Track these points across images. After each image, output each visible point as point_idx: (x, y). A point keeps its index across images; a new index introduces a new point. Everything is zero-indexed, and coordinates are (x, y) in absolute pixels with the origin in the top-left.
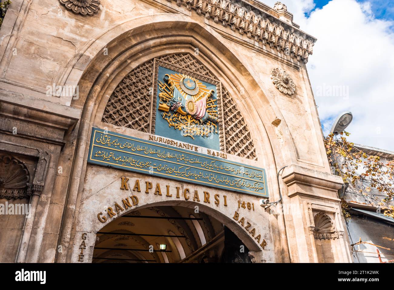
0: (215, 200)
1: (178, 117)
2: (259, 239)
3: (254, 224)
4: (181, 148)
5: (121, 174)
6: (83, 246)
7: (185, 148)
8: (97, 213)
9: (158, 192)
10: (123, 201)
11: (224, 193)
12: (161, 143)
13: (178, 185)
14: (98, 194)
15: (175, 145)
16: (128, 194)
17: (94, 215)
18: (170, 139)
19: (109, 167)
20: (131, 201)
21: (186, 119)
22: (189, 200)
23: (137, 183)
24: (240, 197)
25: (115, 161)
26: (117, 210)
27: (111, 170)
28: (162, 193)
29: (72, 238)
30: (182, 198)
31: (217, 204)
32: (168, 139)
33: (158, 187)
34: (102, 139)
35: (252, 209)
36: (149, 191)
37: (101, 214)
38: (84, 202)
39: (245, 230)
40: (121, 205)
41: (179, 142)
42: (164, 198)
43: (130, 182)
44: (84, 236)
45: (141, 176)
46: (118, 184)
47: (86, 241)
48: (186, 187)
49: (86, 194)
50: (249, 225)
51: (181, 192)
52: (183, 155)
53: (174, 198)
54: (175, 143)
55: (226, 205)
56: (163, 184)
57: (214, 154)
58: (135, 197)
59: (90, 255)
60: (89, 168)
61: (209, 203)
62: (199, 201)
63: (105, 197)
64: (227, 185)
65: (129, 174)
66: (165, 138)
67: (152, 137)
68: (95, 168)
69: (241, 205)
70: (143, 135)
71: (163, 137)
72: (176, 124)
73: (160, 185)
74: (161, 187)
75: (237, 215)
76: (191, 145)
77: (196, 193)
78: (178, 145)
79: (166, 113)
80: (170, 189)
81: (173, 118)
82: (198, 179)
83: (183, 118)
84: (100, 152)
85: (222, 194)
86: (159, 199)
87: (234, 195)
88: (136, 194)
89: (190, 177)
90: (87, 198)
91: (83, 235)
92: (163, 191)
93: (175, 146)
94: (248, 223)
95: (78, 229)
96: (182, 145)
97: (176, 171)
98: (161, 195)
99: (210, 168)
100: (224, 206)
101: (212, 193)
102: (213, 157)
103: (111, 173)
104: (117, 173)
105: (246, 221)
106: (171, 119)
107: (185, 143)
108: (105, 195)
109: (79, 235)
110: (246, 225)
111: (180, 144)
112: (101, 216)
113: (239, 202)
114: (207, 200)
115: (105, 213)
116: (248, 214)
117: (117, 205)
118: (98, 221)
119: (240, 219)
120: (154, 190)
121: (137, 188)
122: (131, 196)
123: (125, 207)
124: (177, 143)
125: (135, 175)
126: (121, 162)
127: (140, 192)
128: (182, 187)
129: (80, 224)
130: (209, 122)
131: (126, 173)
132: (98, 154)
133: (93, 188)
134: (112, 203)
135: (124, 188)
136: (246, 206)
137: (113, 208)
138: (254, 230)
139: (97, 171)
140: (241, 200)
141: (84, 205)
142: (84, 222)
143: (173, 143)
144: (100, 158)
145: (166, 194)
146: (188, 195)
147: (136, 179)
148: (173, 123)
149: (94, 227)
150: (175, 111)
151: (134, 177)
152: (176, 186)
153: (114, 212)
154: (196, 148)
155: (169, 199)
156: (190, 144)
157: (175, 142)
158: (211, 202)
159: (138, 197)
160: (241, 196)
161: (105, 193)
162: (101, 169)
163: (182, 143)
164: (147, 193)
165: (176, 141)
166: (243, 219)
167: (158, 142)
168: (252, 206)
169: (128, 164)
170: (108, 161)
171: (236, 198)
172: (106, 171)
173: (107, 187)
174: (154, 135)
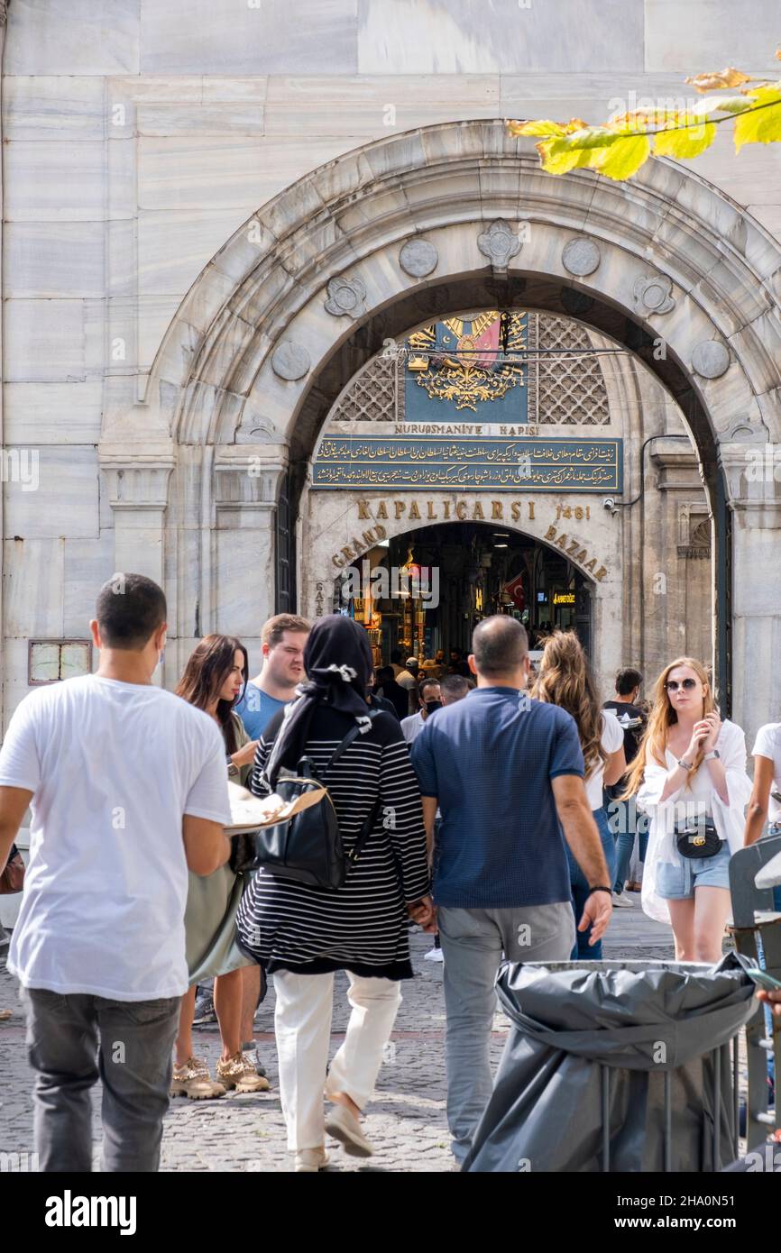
0: (511, 512)
1: (446, 376)
2: (592, 567)
3: (587, 542)
4: (451, 435)
5: (358, 496)
6: (320, 598)
7: (457, 434)
8: (331, 557)
9: (415, 515)
10: (364, 535)
11: (531, 498)
12: (415, 433)
13: (447, 498)
14: (329, 530)
15: (440, 432)
16: (371, 524)
17: (328, 558)
18: (430, 424)
19: (339, 490)
20: (375, 534)
21: (461, 374)
22: (467, 519)
23: (382, 507)
24: (562, 500)
25: (346, 481)
26: (356, 549)
27: (343, 493)
28: (421, 515)
29: (305, 593)
30: (453, 518)
31: (516, 517)
32: (427, 424)
33: (414, 506)
34: (324, 450)
35: (584, 519)
36: (401, 514)
37: (336, 556)
38: (314, 543)
39: (566, 554)
40: (361, 540)
41: (446, 425)
42: (424, 522)
43: (371, 506)
44: (319, 587)
45: (387, 494)
46: (354, 512)
47: (323, 592)
48: (460, 498)
49: (314, 533)
50: (575, 545)
51: (452, 508)
52: (454, 447)
53: (440, 520)
54: (439, 429)
55: (532, 518)
56: (422, 500)
57: (512, 431)
58: (382, 528)
59: (329, 608)
60: (313, 497)
61: (501, 518)
62: (483, 518)
63: (339, 533)
64: (535, 484)
65: (369, 494)
66: (422, 424)
67: (399, 427)
68: (320, 495)
69: (562, 513)
70: (386, 427)
71: (417, 423)
72: (442, 391)
73: (418, 503)
74: (419, 505)
75: (552, 532)
76: (469, 424)
77: (478, 506)
78: (445, 431)
79: (423, 375)
80: (434, 506)
81: (435, 381)
82: (481, 483)
83: (454, 374)
84: (323, 471)
85: (525, 500)
86: (416, 525)
87: (551, 497)
88: (381, 522)
89: (467, 482)
90: (317, 537)
91: (317, 585)
92: (423, 511)
93: (440, 434)
94: (574, 542)
95: (310, 578)
96: (453, 429)
97: (442, 476)
98: (420, 518)
99: (504, 460)
100: (528, 520)
101: (507, 501)
102: (512, 438)
103: (343, 498)
104: (351, 496)
105: (569, 539)
106: (433, 384)
107: (458, 424)
108: (339, 530)
109: (313, 586)
110: (568, 546)
111: (449, 427)
112: (337, 560)
113: (559, 509)
114: (497, 514)
115: (341, 556)
116: (576, 526)
117: (356, 543)
118: (333, 566)
119: (557, 537)
120: (408, 511)
121: (383, 513)
122: (375, 526)
123: (367, 543)
124: (443, 427)
125: (378, 494)
126: (355, 481)
127: (387, 518)
128: (455, 499)
129: (313, 572)
130: (507, 368)
131: (365, 494)
132: (322, 474)
133: (321, 524)
134: (350, 540)
135: (363, 515)
136: (573, 513)
137: (352, 546)
138: (584, 552)
139: (324, 499)
140: (564, 504)
141: (314, 548)
142: (317, 569)
143: (436, 429)
144: (326, 480)
145: (427, 515)
146: (464, 511)
147: (380, 500)
148: (437, 391)
149: (330, 573)
150: (438, 367)
151: (377, 497)
152: (445, 500)
153: (353, 552)
154: (478, 429)
155: (434, 522)
156: (466, 424)
157: (440, 427)
158: (505, 516)
159: (385, 526)
160: (565, 497)
161: (338, 527)
162: (329, 494)
163: (452, 425)
164: (398, 518)
165: (440, 424)
166: (564, 537)
167: (410, 433)
168: (585, 511)
169: (365, 480)
170: (336, 482)
171: (555, 503)
172: (336, 495)
173: (339, 519)
174: (402, 423)
